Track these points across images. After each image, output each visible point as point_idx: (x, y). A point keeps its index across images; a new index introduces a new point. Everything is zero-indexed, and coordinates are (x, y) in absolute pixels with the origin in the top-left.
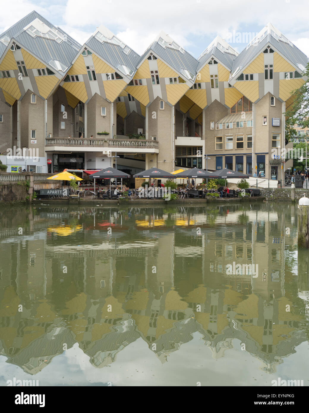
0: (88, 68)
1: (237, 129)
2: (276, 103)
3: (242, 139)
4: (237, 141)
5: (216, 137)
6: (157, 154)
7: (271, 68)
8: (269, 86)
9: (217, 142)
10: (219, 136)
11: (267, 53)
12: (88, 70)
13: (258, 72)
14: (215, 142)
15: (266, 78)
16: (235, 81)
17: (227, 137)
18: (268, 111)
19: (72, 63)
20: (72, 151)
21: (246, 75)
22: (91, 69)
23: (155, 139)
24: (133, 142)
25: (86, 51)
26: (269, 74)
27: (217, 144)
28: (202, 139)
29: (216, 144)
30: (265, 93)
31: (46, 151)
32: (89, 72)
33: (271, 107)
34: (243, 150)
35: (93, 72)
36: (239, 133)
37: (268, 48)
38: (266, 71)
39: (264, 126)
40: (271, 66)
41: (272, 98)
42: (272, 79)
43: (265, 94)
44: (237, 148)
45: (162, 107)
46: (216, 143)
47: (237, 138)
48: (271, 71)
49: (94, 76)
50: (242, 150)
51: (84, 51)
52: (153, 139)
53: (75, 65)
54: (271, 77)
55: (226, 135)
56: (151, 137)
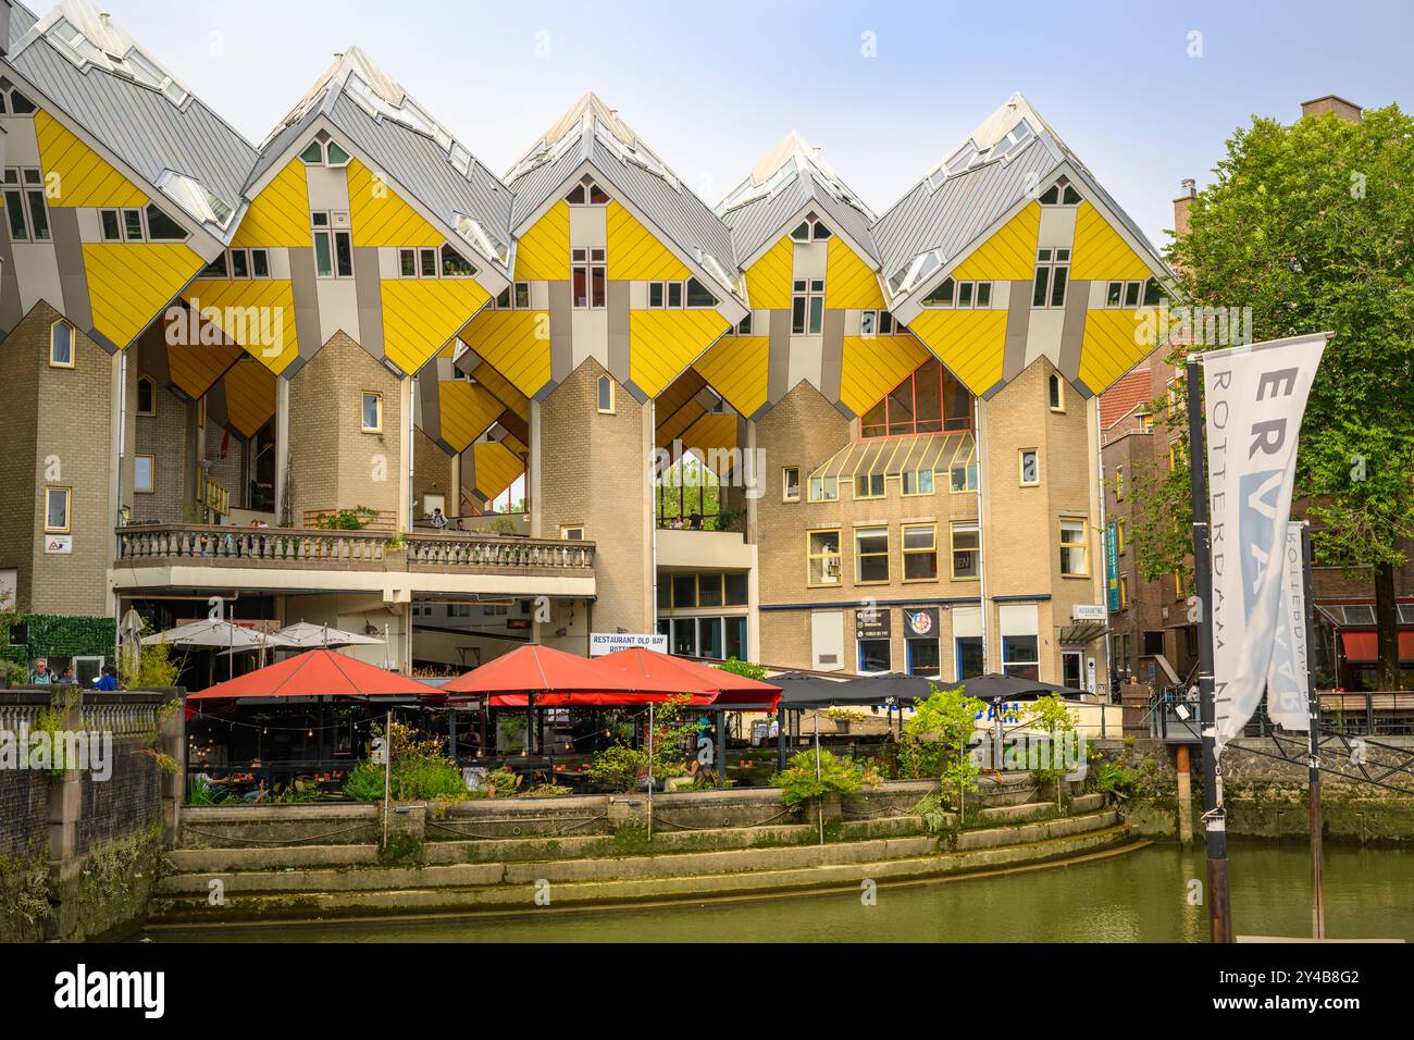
0: (320, 219)
1: (908, 502)
2: (1066, 399)
3: (928, 541)
4: (906, 547)
5: (809, 533)
6: (589, 602)
7: (1062, 264)
8: (1046, 330)
9: (812, 552)
10: (825, 526)
11: (1055, 202)
12: (321, 229)
13: (1009, 274)
14: (805, 554)
15: (1039, 300)
16: (919, 309)
17: (857, 530)
18: (1042, 432)
19: (246, 195)
20: (240, 589)
21: (963, 285)
22: (336, 225)
23: (575, 534)
24: (507, 549)
25: (324, 148)
26: (1051, 285)
27: (812, 560)
28: (746, 541)
29: (809, 562)
30: (1029, 359)
31: (116, 591)
32: (321, 238)
33: (1054, 417)
34: (937, 586)
35: (343, 239)
36: (918, 516)
37: (1058, 186)
38: (1043, 273)
39: (1025, 491)
40: (1063, 255)
41: (1053, 382)
42: (1061, 304)
43: (1028, 361)
44: (907, 578)
45: (605, 404)
46: (809, 556)
47: (905, 536)
48: (1061, 273)
49: (342, 254)
50: (931, 586)
51: (315, 143)
52: (565, 534)
53: (261, 203)
54: (1057, 300)
55: (856, 524)
56: (557, 527)
